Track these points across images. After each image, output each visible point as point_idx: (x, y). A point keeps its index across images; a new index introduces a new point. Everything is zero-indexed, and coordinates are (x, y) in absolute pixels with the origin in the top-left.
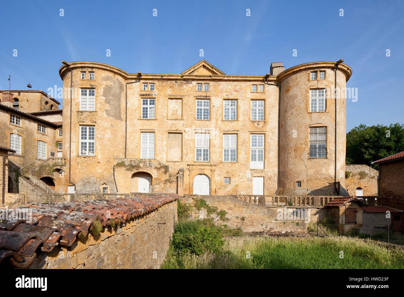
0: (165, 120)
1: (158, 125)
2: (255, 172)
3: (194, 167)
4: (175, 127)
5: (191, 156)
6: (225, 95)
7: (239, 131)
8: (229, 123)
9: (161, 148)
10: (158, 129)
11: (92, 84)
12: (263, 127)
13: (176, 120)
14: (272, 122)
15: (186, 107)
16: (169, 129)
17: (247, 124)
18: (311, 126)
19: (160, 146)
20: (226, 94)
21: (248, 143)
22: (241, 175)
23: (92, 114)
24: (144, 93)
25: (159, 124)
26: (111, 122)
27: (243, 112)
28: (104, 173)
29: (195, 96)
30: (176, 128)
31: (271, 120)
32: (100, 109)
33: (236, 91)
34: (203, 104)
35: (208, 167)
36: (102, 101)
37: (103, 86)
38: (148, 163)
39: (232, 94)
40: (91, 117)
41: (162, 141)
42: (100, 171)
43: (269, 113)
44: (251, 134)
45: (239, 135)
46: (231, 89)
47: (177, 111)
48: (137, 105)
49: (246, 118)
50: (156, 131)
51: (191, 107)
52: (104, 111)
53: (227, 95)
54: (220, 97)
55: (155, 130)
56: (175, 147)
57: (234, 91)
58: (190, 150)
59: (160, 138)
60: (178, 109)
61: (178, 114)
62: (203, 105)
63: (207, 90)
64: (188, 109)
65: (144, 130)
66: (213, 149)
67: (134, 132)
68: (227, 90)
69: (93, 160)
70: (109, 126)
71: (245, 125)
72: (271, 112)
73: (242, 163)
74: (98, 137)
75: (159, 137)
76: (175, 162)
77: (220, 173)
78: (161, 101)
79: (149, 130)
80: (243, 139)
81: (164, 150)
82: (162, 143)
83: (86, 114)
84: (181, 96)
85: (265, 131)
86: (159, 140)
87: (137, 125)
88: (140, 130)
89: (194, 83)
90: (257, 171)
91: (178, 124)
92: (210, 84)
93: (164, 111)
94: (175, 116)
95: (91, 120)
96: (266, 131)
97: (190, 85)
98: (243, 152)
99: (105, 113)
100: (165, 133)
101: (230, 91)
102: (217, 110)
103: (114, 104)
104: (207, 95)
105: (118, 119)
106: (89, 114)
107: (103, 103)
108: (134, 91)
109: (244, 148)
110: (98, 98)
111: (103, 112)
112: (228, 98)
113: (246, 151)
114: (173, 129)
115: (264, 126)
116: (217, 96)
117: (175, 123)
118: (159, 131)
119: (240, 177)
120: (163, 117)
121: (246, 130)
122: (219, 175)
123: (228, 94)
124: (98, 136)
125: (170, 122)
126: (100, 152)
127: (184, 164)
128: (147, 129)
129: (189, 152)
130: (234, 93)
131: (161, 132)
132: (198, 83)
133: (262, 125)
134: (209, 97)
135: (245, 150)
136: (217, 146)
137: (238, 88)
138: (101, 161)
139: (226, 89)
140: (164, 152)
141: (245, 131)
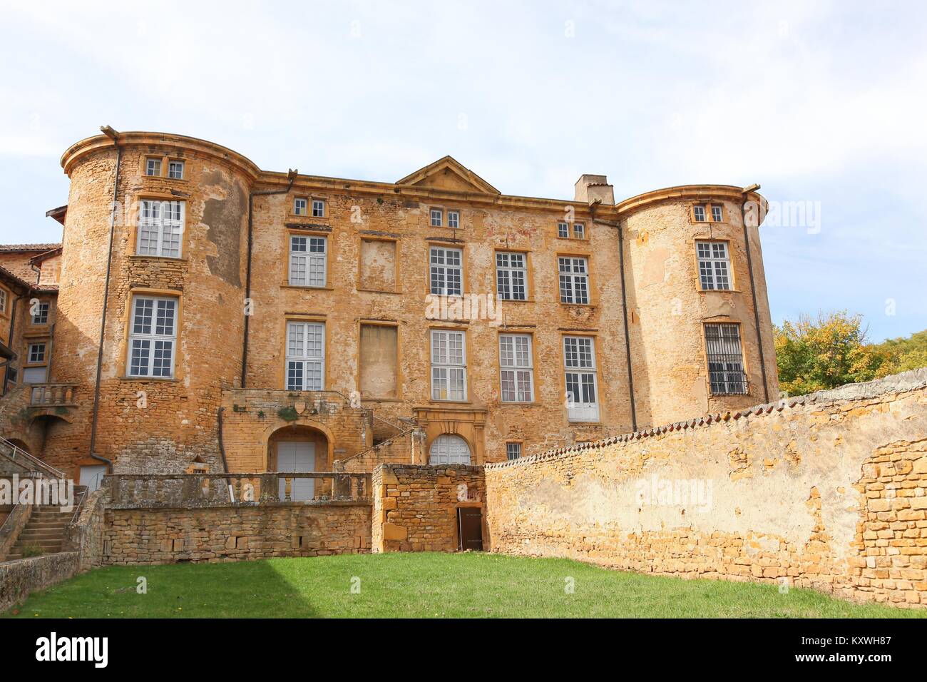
0: (355, 292)
1: (333, 304)
2: (580, 430)
3: (430, 416)
4: (380, 311)
5: (422, 388)
6: (498, 240)
7: (535, 326)
8: (510, 305)
9: (343, 365)
10: (336, 314)
11: (178, 190)
12: (588, 319)
13: (381, 293)
14: (609, 309)
15: (405, 263)
16: (363, 313)
17: (553, 311)
18: (707, 321)
19: (341, 359)
20: (500, 237)
21: (558, 358)
22: (546, 436)
23: (173, 266)
24: (298, 221)
25: (338, 302)
26: (218, 290)
27: (543, 282)
28: (198, 427)
29: (428, 237)
30: (383, 313)
31: (606, 305)
32: (196, 255)
33: (524, 233)
34: (445, 257)
35: (464, 417)
36: (202, 235)
37: (205, 196)
38: (319, 401)
39: (514, 240)
40: (171, 273)
41: (346, 345)
42: (185, 422)
43: (601, 289)
44: (563, 334)
45: (537, 336)
46: (511, 226)
47: (383, 270)
48: (279, 251)
49: (551, 296)
50: (329, 318)
51: (419, 264)
52: (206, 261)
53: (502, 241)
54: (487, 244)
55: (325, 315)
56: (378, 362)
57: (518, 232)
58: (419, 370)
59: (339, 336)
60: (384, 266)
61: (385, 278)
62: (445, 261)
63: (455, 225)
64: (411, 269)
65: (295, 314)
66: (475, 368)
67: (268, 319)
68: (503, 230)
69: (170, 390)
70: (214, 299)
71: (548, 314)
72: (604, 285)
73: (547, 406)
74: (186, 327)
75: (337, 334)
76: (379, 401)
77: (495, 433)
78: (342, 245)
79: (310, 315)
80: (547, 347)
81: (350, 368)
82: (345, 351)
83: (156, 264)
84: (393, 235)
85: (596, 328)
86: (337, 343)
87: (277, 301)
88: (286, 313)
89: (425, 207)
90: (585, 428)
91: (387, 303)
92: (463, 213)
93: (350, 269)
94: (376, 283)
95: (168, 280)
96: (597, 330)
97: (416, 212)
98: (549, 380)
99: (206, 265)
100: (354, 326)
101: (510, 230)
102: (481, 275)
103: (227, 245)
104: (456, 238)
105: (233, 282)
106: (165, 265)
107: (204, 240)
108: (270, 214)
109: (551, 370)
110: (192, 226)
111: (202, 262)
112: (506, 247)
113: (555, 377)
114: (374, 315)
115: (593, 318)
116: (481, 240)
117: (378, 300)
118: (337, 319)
119: (546, 442)
120: (347, 285)
121: (552, 326)
122: (494, 436)
123: (504, 237)
124: (186, 324)
125: (367, 297)
126: (188, 369)
127: (405, 406)
128: (304, 312)
129: (415, 376)
130: (518, 236)
131: (342, 322)
132: (432, 208)
133: (587, 315)
134: (462, 241)
135: (552, 373)
136: (486, 362)
137: (527, 225)
138: (191, 395)
139: (501, 227)
140: (351, 374)
141: (551, 328)
